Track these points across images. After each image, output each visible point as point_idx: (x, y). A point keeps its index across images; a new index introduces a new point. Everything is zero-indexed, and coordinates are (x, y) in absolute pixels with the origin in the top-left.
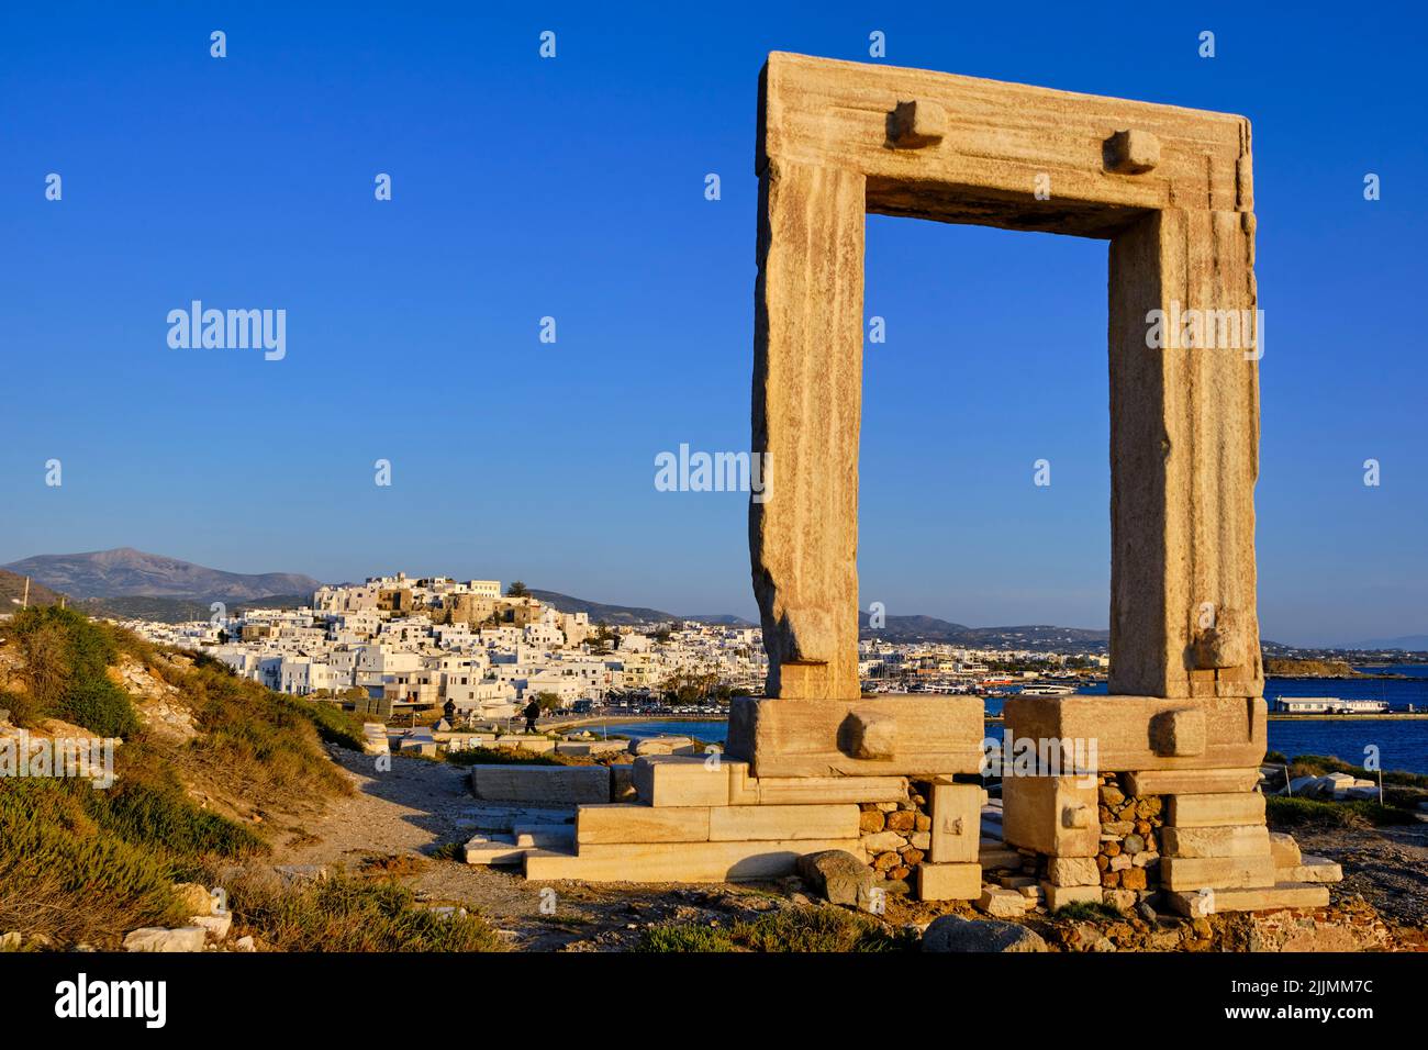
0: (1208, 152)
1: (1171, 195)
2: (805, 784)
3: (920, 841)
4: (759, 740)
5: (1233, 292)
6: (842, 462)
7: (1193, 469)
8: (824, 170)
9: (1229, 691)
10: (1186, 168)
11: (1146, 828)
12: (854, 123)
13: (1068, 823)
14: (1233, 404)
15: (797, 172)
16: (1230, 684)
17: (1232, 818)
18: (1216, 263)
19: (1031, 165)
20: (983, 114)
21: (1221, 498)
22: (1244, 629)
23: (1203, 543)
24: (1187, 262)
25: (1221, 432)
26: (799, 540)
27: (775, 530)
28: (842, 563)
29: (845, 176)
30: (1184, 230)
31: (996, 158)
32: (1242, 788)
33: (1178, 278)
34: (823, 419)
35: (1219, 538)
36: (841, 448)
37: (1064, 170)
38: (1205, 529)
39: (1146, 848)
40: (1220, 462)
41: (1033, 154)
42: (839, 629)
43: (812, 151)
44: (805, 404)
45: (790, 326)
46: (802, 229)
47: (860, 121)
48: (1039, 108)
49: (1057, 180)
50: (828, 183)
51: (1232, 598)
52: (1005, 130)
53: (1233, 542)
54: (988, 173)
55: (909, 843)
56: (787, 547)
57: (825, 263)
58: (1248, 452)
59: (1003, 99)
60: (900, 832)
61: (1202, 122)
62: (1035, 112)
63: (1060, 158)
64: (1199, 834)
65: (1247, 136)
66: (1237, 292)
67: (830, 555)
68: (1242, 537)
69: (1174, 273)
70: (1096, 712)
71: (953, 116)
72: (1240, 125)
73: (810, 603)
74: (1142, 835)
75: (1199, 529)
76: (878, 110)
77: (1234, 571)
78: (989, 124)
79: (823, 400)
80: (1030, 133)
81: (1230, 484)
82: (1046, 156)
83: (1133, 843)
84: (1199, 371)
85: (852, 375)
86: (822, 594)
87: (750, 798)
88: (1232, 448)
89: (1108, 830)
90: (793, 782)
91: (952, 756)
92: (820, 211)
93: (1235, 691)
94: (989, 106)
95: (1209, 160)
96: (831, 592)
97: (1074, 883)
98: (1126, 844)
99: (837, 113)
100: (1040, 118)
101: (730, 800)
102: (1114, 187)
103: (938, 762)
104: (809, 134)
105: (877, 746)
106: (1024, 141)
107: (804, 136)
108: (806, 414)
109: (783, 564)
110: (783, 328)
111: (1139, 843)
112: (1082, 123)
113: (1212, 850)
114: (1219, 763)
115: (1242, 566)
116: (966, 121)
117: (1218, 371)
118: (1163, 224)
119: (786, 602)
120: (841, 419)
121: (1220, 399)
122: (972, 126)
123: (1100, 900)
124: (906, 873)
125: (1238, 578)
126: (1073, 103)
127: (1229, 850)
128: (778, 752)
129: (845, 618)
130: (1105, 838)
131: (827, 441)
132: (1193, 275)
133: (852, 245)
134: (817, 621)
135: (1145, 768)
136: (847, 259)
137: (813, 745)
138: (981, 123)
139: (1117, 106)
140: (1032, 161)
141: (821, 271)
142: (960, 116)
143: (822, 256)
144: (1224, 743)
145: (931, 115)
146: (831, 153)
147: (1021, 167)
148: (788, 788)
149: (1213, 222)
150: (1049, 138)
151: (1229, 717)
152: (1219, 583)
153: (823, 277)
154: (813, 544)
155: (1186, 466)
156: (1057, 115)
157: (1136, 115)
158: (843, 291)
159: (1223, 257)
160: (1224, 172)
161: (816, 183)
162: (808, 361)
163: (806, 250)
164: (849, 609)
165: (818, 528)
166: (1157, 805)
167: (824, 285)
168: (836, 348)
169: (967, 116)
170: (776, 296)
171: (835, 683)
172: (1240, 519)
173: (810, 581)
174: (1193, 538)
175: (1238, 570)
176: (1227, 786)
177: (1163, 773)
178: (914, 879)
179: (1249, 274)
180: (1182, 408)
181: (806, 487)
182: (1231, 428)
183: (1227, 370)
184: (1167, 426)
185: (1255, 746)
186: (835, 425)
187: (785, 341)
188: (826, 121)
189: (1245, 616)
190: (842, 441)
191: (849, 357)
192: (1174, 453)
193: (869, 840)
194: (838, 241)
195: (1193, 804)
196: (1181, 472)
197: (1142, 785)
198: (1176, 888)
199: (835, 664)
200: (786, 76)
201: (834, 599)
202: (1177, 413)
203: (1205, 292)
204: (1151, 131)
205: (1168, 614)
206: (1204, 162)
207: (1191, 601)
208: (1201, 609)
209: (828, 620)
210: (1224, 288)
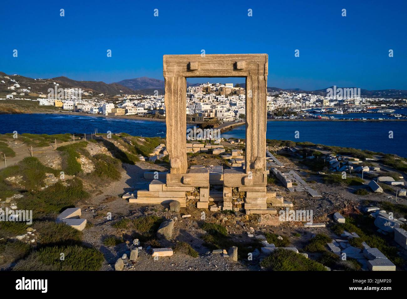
0: (258, 63)
1: (249, 73)
2: (175, 188)
3: (197, 198)
4: (167, 181)
7: (252, 130)
8: (175, 77)
10: (253, 67)
11: (242, 197)
12: (181, 67)
13: (225, 196)
14: (261, 117)
15: (169, 79)
16: (259, 171)
17: (258, 196)
18: (258, 87)
19: (218, 71)
20: (207, 62)
21: (258, 136)
22: (262, 161)
23: (254, 144)
24: (252, 88)
25: (259, 122)
26: (173, 146)
27: (168, 145)
28: (182, 150)
29: (179, 78)
30: (252, 81)
31: (210, 70)
32: (261, 191)
34: (177, 124)
35: (258, 143)
36: (181, 129)
37: (225, 71)
38: (255, 142)
39: (242, 201)
40: (258, 128)
41: (218, 68)
42: (181, 162)
43: (172, 74)
44: (173, 122)
46: (171, 90)
50: (176, 80)
51: (260, 155)
52: (212, 64)
53: (261, 144)
54: (209, 73)
56: (170, 147)
58: (264, 126)
59: (211, 58)
60: (194, 196)
61: (256, 56)
62: (219, 60)
63: (224, 68)
64: (250, 199)
65: (267, 58)
66: (263, 93)
67: (179, 148)
70: (231, 176)
71: (201, 63)
72: (266, 56)
73: (176, 157)
75: (253, 141)
78: (208, 63)
79: (177, 121)
80: (217, 64)
81: (260, 133)
82: (221, 68)
83: (239, 200)
84: (254, 110)
86: (178, 155)
87: (165, 190)
88: (261, 125)
89: (234, 197)
91: (202, 184)
92: (175, 85)
93: (260, 173)
94: (209, 60)
96: (179, 155)
97: (227, 206)
98: (237, 200)
99: (177, 65)
100: (219, 61)
101: (162, 190)
102: (237, 73)
103: (199, 185)
104: (172, 71)
106: (216, 66)
108: (173, 124)
109: (170, 150)
110: (168, 108)
111: (240, 200)
112: (228, 61)
113: (253, 202)
114: (256, 186)
115: (262, 149)
116: (203, 64)
117: (258, 110)
118: (247, 79)
119: (171, 157)
120: (180, 124)
121: (258, 116)
123: (232, 210)
126: (226, 57)
127: (257, 202)
128: (171, 182)
129: (182, 159)
130: (233, 199)
131: (178, 128)
132: (253, 90)
133: (181, 91)
134: (176, 160)
135: (241, 187)
136: (180, 94)
137: (177, 182)
138: (207, 64)
139: (237, 56)
143: (175, 94)
144: (257, 182)
146: (177, 74)
147: (216, 71)
148: (172, 189)
149: (258, 79)
150: (222, 65)
151: (259, 178)
152: (258, 152)
153: (176, 98)
154: (176, 147)
156: (223, 60)
158: (180, 100)
159: (260, 86)
160: (262, 67)
161: (173, 80)
162: (173, 114)
163: (172, 93)
165: (177, 144)
166: (244, 193)
167: (176, 100)
168: (179, 111)
169: (204, 63)
170: (167, 103)
171: (181, 171)
172: (262, 139)
173: (175, 153)
174: (252, 143)
175: (261, 150)
176: (259, 191)
177: (244, 188)
178: (196, 204)
179: (265, 89)
180: (251, 117)
181: (174, 137)
182: (261, 121)
183: (260, 110)
184: (247, 121)
185: (264, 183)
186: (179, 125)
187: (169, 111)
188: (175, 67)
189: (263, 158)
190: (181, 128)
191: (181, 113)
192: (249, 127)
193: (188, 197)
194: (178, 91)
195: (250, 193)
196: (250, 130)
197: (239, 190)
198: (245, 209)
199: (181, 167)
200: (167, 59)
201: (180, 156)
202: (250, 119)
203: (256, 93)
204: (244, 60)
205: (247, 158)
206: (257, 65)
207: (252, 155)
208: (254, 157)
209: (178, 160)
210: (260, 92)
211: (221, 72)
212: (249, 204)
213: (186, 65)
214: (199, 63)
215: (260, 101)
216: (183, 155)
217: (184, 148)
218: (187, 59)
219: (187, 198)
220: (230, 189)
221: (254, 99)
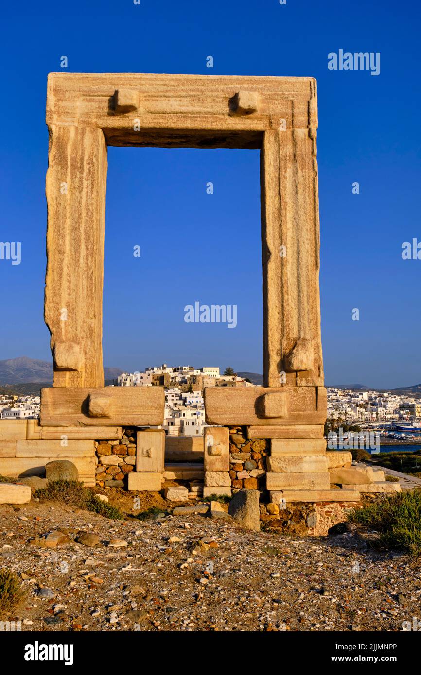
0: (291, 98)
1: (271, 123)
2: (65, 429)
3: (130, 460)
4: (42, 408)
5: (304, 171)
6: (87, 270)
7: (282, 266)
8: (77, 128)
9: (304, 383)
10: (279, 107)
11: (257, 456)
12: (93, 103)
13: (212, 454)
14: (305, 230)
15: (62, 130)
16: (304, 379)
17: (305, 452)
18: (295, 156)
19: (190, 115)
20: (162, 92)
21: (299, 280)
22: (312, 350)
23: (288, 304)
24: (279, 157)
25: (298, 245)
26: (64, 309)
27: (51, 305)
28: (88, 320)
29: (88, 130)
30: (277, 140)
31: (170, 113)
32: (312, 436)
33: (274, 166)
34: (77, 250)
35: (298, 302)
36: (87, 264)
37: (209, 116)
38: (290, 297)
39: (257, 468)
40: (298, 261)
41: (190, 109)
42: (86, 353)
43: (70, 119)
44: (67, 243)
45: (59, 206)
46: (65, 158)
47: (96, 102)
48: (193, 86)
49: (204, 121)
50: (79, 134)
51: (305, 333)
52: (174, 98)
53: (306, 304)
54: (166, 121)
55: (124, 461)
56: (57, 313)
57: (78, 173)
58: (314, 255)
59: (172, 83)
60: (120, 456)
61: (287, 83)
62: (192, 88)
63: (206, 110)
64: (283, 459)
65: (314, 88)
66: (306, 171)
67: (80, 316)
68: (311, 300)
69: (272, 163)
70: (225, 394)
71: (145, 94)
72: (311, 82)
73: (70, 340)
74: (255, 460)
75: (286, 297)
76: (105, 96)
77: (306, 319)
78: (165, 96)
79: (76, 241)
80: (188, 99)
81: (303, 272)
82: (197, 109)
83: (250, 465)
84: (286, 214)
85: (93, 227)
86: (76, 335)
87: (37, 436)
88: (304, 253)
89: (235, 457)
90: (60, 429)
91: (143, 416)
92: (75, 148)
93: (307, 383)
94: (166, 87)
95: (292, 103)
96: (80, 334)
97: (215, 485)
98: (246, 465)
99: (84, 99)
100: (193, 91)
101: (27, 437)
102: (238, 121)
103: (135, 419)
104: (69, 111)
105: (96, 410)
106: (185, 103)
107: (66, 112)
108: (67, 248)
109: (55, 321)
110: (56, 207)
111: (253, 464)
112: (217, 91)
113: (292, 469)
114: (297, 422)
115: (311, 316)
117: (297, 213)
118: (266, 139)
119: (57, 340)
120: (87, 249)
121: (297, 228)
122: (157, 98)
123: (229, 494)
124: (122, 477)
125: (308, 323)
126: (212, 81)
127: (301, 468)
128: (51, 413)
129: (89, 347)
130: (233, 461)
131: (79, 260)
132: (282, 164)
133: (93, 164)
135: (254, 424)
136: (90, 171)
137: (70, 410)
138: (161, 96)
139: (237, 79)
140: (190, 113)
141: (75, 178)
142: (150, 94)
143: (76, 170)
144: (301, 411)
145: (126, 96)
146: (81, 119)
147: (184, 117)
149: (293, 135)
150: (199, 100)
151: (305, 397)
152: (298, 325)
153: (77, 180)
154: (72, 311)
155: (279, 264)
156: (203, 88)
157: (248, 83)
158: (88, 186)
159: (298, 152)
160: (301, 108)
161: (72, 134)
162: (68, 222)
163: (67, 168)
164: (91, 343)
165: (74, 303)
166: (263, 444)
167: (77, 184)
168: (84, 214)
169: (153, 94)
170: (51, 191)
171: (83, 379)
172: (309, 291)
173: (70, 329)
174: (283, 302)
175: (308, 318)
177: (265, 427)
178: (126, 480)
179: (313, 161)
180: (277, 234)
181: (68, 283)
182: (304, 243)
183: (301, 212)
184: (268, 244)
185: (319, 413)
186: (83, 252)
187: (56, 213)
188: (78, 104)
189: (313, 342)
190: (87, 260)
191: (91, 219)
192: (273, 258)
193: (102, 459)
194: (85, 162)
195: (282, 443)
196: (277, 268)
197: (251, 433)
198: (269, 489)
199: (83, 370)
200: (57, 84)
201: (83, 338)
202: (274, 236)
203: (289, 172)
204: (255, 91)
205: (270, 342)
206: (289, 103)
207: (283, 335)
208: (288, 339)
209: (77, 348)
210: (299, 169)
211: (199, 119)
212: (280, 474)
213: (108, 98)
214: (142, 95)
215: (300, 191)
216: (91, 335)
217: (94, 315)
218: (111, 84)
219: (99, 462)
220: (223, 434)
221: (286, 185)
